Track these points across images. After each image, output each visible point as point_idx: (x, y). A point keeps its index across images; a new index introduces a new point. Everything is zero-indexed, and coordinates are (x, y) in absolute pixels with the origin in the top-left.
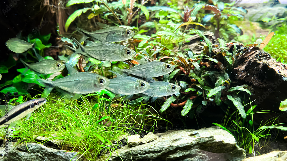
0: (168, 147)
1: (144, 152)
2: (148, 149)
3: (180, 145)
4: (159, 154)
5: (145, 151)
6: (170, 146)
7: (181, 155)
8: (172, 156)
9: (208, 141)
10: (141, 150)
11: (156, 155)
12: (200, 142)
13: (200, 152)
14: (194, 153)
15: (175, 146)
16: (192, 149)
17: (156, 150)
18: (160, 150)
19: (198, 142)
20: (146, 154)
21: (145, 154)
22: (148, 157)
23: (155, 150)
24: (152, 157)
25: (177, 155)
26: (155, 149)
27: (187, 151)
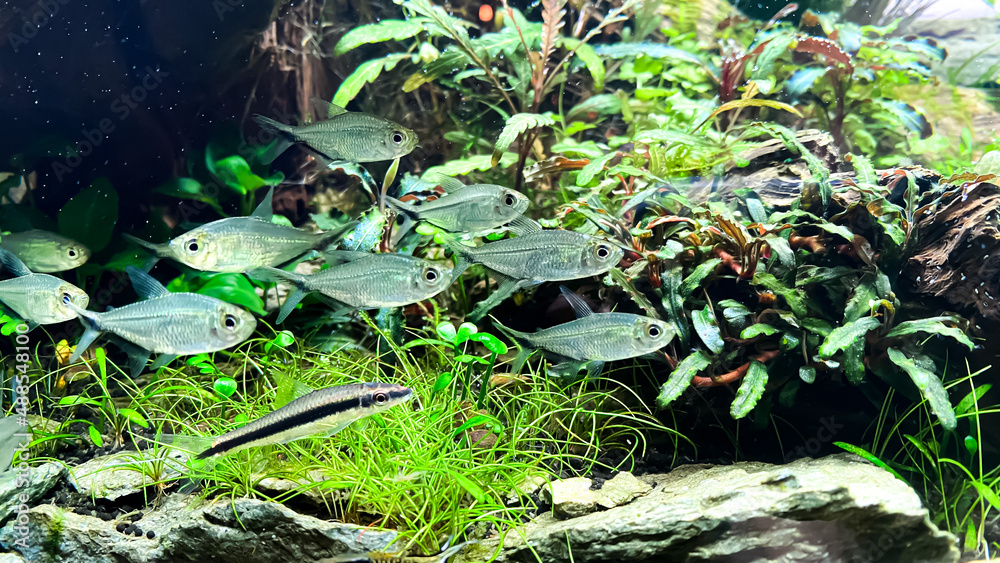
0: (695, 521)
1: (614, 537)
2: (625, 527)
3: (734, 515)
4: (664, 543)
5: (617, 533)
6: (702, 519)
7: (737, 548)
8: (706, 552)
9: (829, 505)
10: (603, 530)
11: (652, 547)
12: (802, 507)
13: (800, 540)
14: (781, 544)
15: (718, 520)
16: (773, 531)
17: (652, 529)
18: (666, 530)
19: (796, 507)
20: (621, 544)
21: (614, 542)
22: (625, 551)
23: (648, 530)
24: (639, 552)
25: (723, 548)
26: (649, 526)
27: (758, 536)
